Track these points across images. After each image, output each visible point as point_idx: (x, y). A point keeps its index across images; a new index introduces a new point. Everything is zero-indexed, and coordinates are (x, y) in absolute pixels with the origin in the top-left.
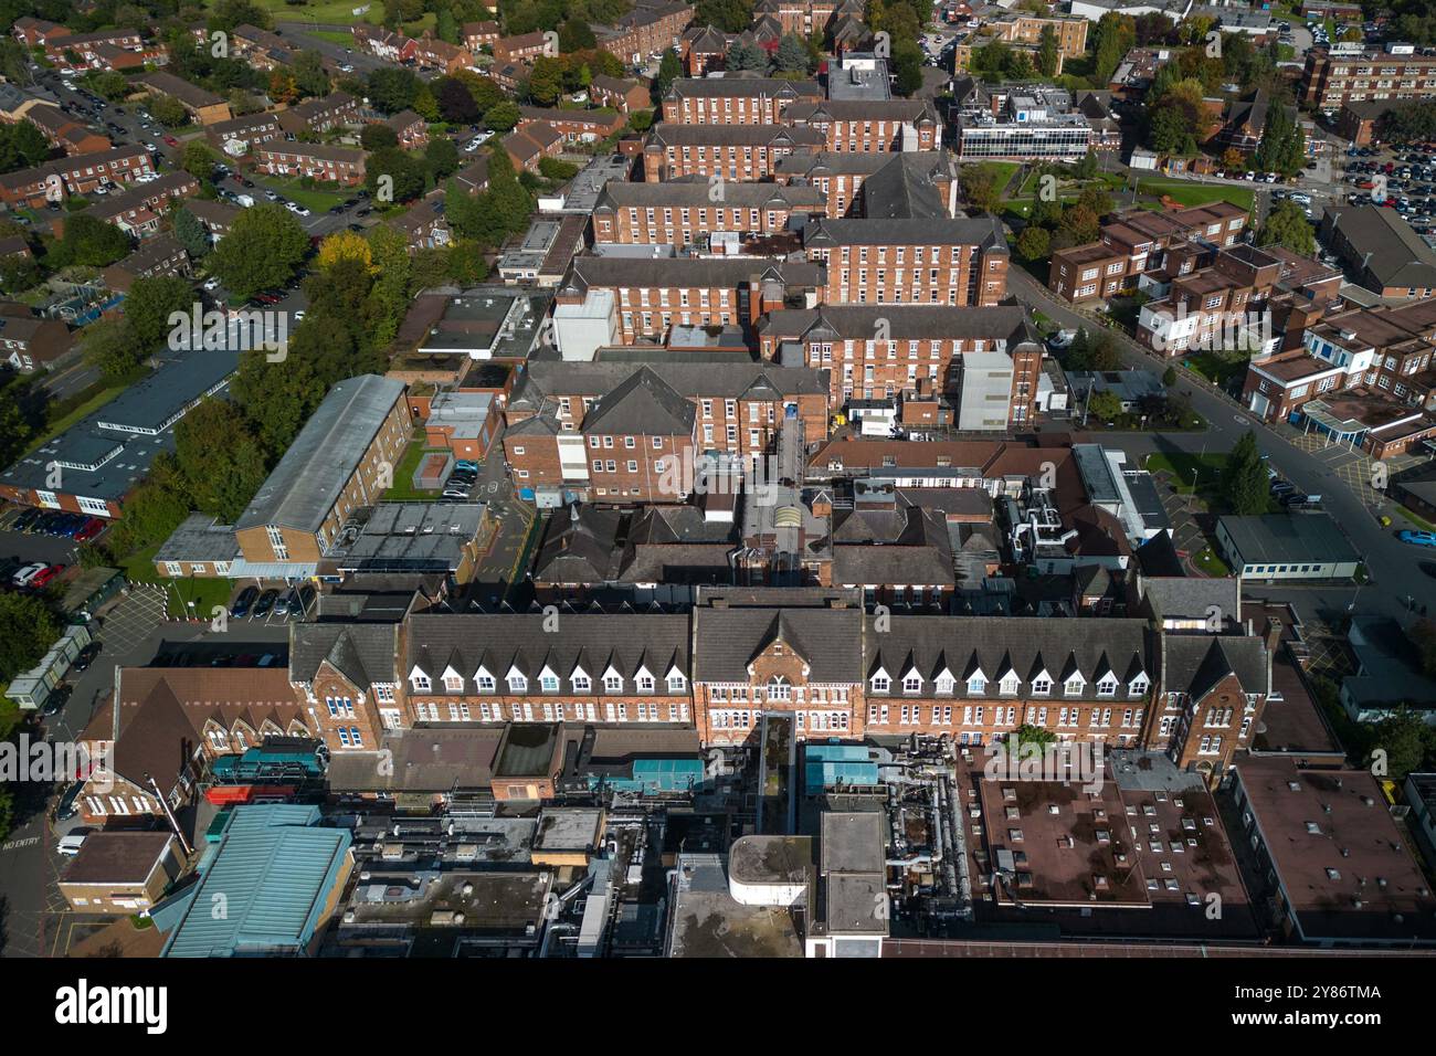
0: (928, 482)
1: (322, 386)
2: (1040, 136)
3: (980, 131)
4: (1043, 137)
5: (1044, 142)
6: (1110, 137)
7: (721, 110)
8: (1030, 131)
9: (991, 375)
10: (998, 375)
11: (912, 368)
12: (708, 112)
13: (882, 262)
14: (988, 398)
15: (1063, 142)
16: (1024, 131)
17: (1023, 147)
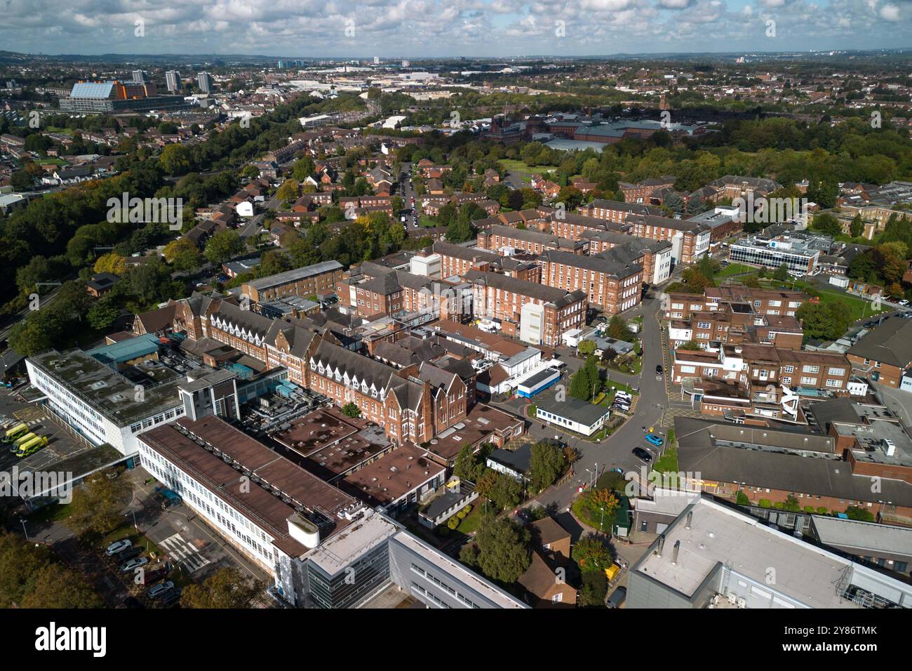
0: (467, 344)
1: (317, 259)
2: (776, 256)
3: (741, 247)
4: (779, 257)
5: (780, 259)
6: (838, 268)
7: (611, 216)
8: (771, 252)
9: (532, 314)
10: (534, 315)
11: (514, 307)
12: (605, 216)
13: (569, 274)
14: (531, 326)
15: (792, 262)
16: (768, 251)
17: (766, 261)
